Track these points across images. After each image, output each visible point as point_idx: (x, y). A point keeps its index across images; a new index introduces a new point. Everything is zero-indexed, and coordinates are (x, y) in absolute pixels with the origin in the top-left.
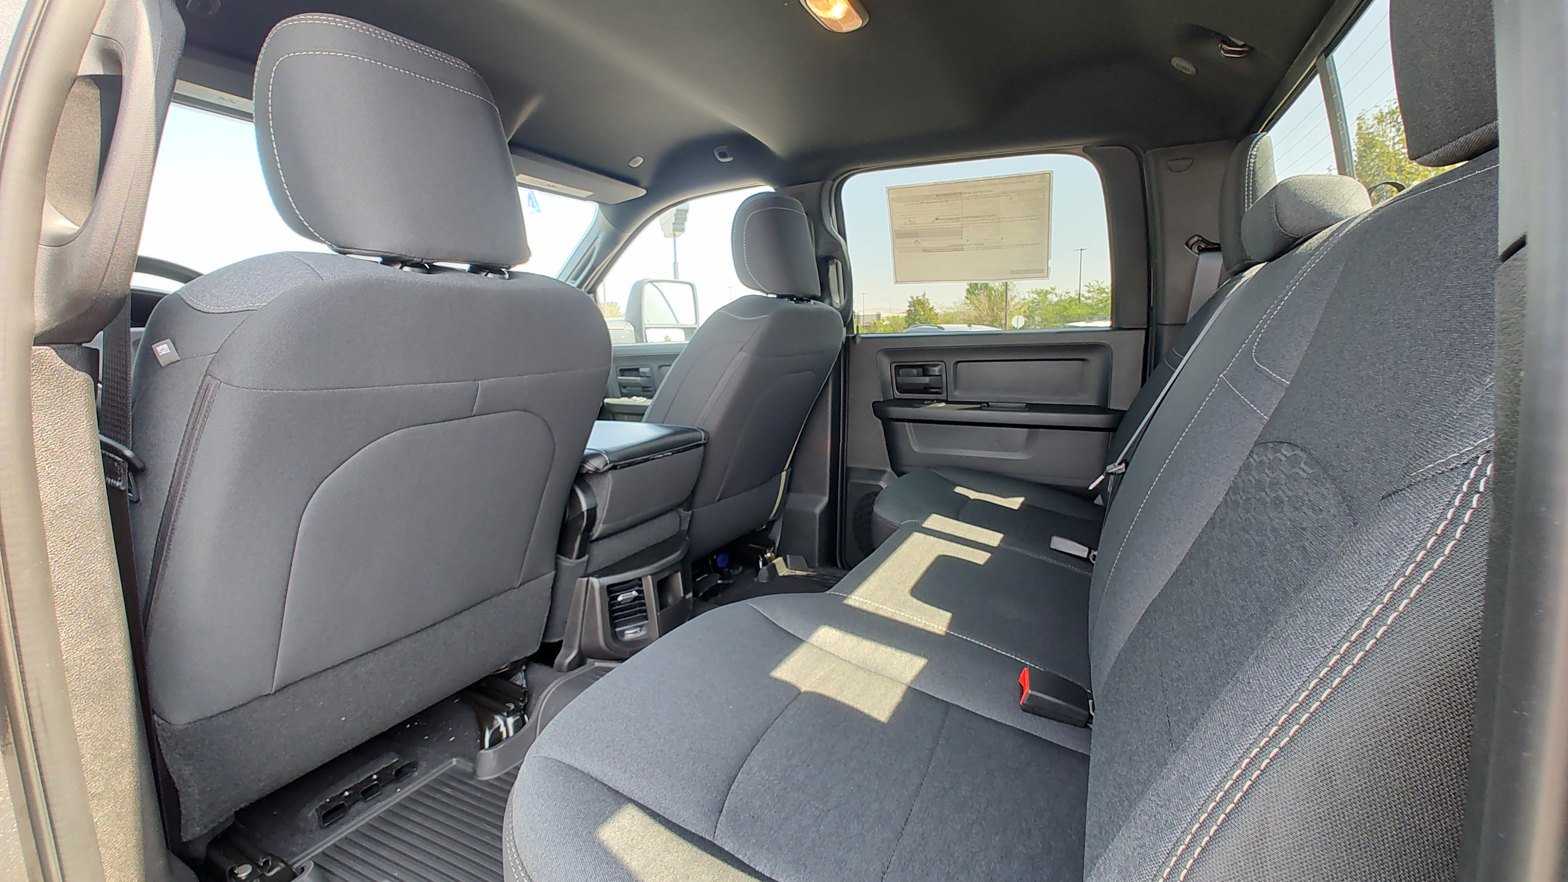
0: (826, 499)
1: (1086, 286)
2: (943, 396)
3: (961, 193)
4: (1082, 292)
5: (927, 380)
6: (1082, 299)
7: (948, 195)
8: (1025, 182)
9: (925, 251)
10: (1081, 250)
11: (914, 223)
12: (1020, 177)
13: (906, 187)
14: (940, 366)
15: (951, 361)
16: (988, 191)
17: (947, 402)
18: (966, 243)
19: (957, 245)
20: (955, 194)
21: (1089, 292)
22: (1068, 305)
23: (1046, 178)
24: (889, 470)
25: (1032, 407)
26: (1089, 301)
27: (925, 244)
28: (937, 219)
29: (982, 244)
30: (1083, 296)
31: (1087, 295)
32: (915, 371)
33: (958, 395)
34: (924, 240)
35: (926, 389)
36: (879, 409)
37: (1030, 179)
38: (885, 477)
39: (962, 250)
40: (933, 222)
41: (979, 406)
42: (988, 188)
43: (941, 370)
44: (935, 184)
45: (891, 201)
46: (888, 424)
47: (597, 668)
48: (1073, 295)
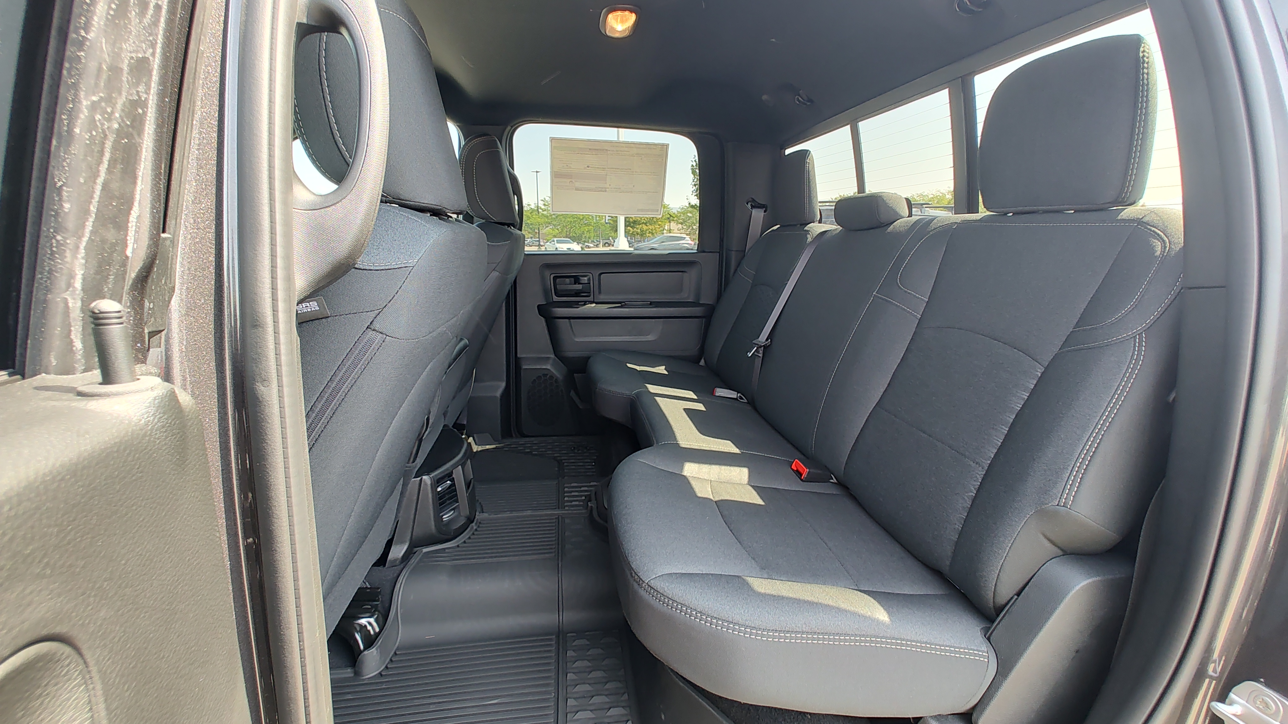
0: (503, 384)
1: (542, 200)
2: (591, 299)
3: (607, 150)
4: (539, 205)
5: (579, 287)
6: (540, 210)
7: (597, 150)
8: (651, 149)
9: (577, 189)
10: (537, 172)
11: (570, 168)
12: (647, 144)
13: (565, 139)
14: (588, 277)
15: (596, 273)
16: (626, 151)
17: (597, 303)
18: (609, 186)
19: (602, 188)
20: (603, 150)
21: (544, 205)
22: (530, 215)
23: (664, 148)
24: (553, 356)
25: (653, 304)
26: (545, 213)
27: (578, 184)
28: (588, 167)
29: (620, 189)
30: (541, 209)
31: (543, 207)
32: (568, 280)
33: (602, 298)
34: (575, 181)
35: (577, 294)
36: (543, 310)
37: (655, 147)
38: (551, 361)
39: (606, 191)
40: (585, 168)
41: (620, 305)
42: (626, 149)
43: (589, 280)
44: (589, 141)
45: (553, 148)
46: (551, 322)
47: (425, 553)
48: (533, 206)
